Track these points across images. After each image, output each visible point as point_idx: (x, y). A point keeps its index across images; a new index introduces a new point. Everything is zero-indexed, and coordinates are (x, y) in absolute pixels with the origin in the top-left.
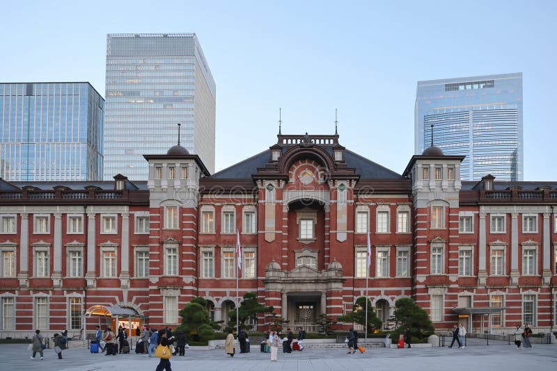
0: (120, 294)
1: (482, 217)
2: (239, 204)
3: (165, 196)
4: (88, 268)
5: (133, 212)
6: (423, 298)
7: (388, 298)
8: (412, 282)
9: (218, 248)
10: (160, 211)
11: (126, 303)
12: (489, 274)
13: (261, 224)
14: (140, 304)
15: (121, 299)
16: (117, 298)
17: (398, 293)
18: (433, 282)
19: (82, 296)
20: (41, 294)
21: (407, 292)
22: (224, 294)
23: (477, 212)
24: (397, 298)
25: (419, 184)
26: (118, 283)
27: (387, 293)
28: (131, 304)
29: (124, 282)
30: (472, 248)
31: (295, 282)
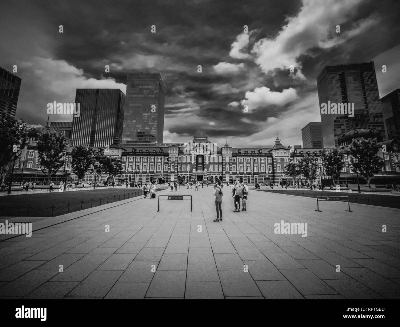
0: (161, 174)
1: (238, 159)
3: (172, 154)
4: (155, 169)
5: (164, 157)
6: (224, 176)
8: (222, 173)
9: (182, 165)
10: (171, 157)
11: (162, 176)
12: (239, 171)
13: (191, 160)
15: (161, 175)
16: (160, 175)
17: (220, 175)
18: (226, 173)
19: (153, 175)
20: (144, 174)
21: (221, 175)
22: (183, 174)
23: (236, 158)
24: (219, 176)
25: (223, 153)
26: (161, 172)
27: (217, 175)
28: (164, 176)
29: (162, 172)
30: (235, 166)
31: (198, 173)
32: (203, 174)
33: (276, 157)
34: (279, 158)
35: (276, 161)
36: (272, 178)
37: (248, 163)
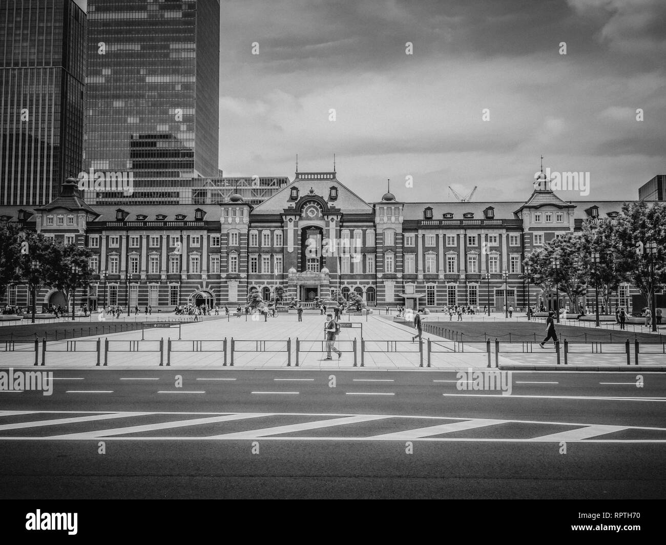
0: (201, 284)
1: (420, 236)
2: (273, 229)
3: (230, 227)
4: (183, 268)
5: (209, 234)
6: (381, 287)
7: (361, 286)
8: (375, 277)
9: (260, 256)
10: (228, 235)
11: (204, 289)
12: (424, 272)
13: (285, 242)
14: (213, 290)
15: (202, 287)
16: (199, 286)
17: (368, 283)
18: (386, 277)
19: (178, 285)
20: (153, 284)
21: (373, 283)
22: (263, 283)
23: (417, 233)
24: (367, 286)
25: (377, 220)
26: (200, 277)
27: (361, 283)
28: (208, 290)
29: (204, 276)
30: (414, 256)
31: (304, 279)
32: (317, 283)
33: (530, 229)
34: (542, 233)
35: (531, 243)
36: (518, 291)
37: (450, 249)
